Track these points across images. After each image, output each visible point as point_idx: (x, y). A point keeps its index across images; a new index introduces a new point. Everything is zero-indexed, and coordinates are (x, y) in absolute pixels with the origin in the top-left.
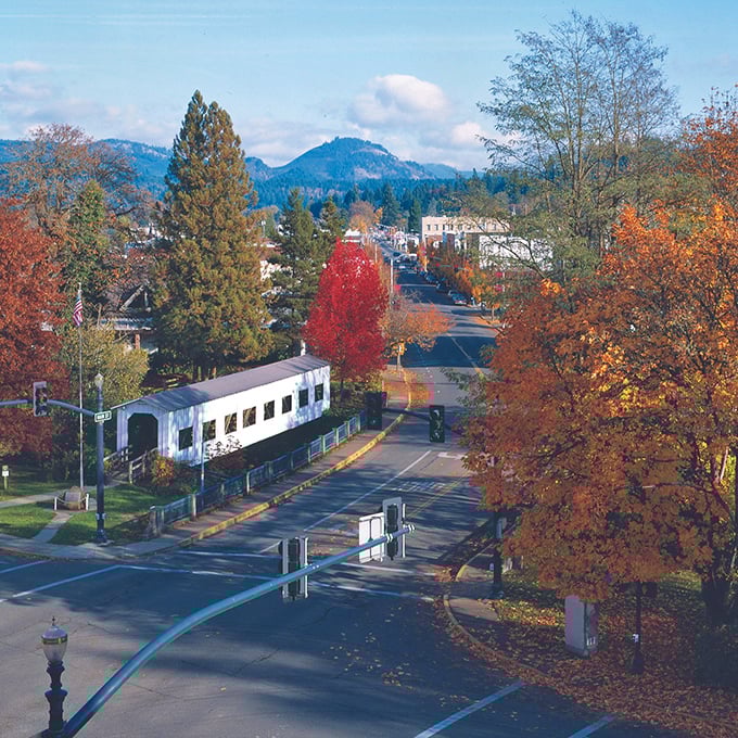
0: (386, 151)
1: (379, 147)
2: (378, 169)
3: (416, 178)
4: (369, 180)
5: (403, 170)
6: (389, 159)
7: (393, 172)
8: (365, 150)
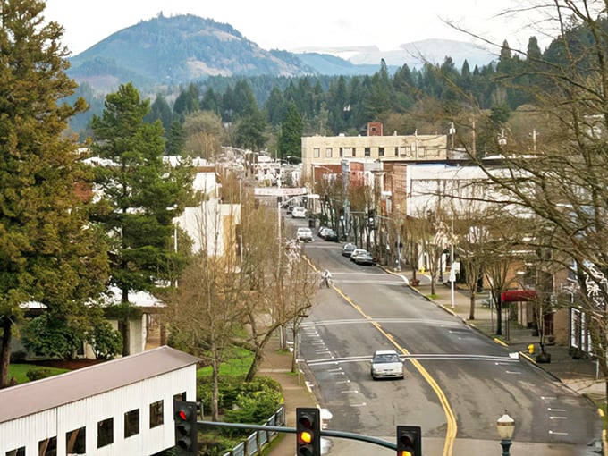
0: (238, 34)
1: (228, 28)
2: (226, 61)
3: (287, 74)
4: (211, 77)
5: (265, 63)
6: (244, 47)
7: (251, 67)
8: (205, 32)
